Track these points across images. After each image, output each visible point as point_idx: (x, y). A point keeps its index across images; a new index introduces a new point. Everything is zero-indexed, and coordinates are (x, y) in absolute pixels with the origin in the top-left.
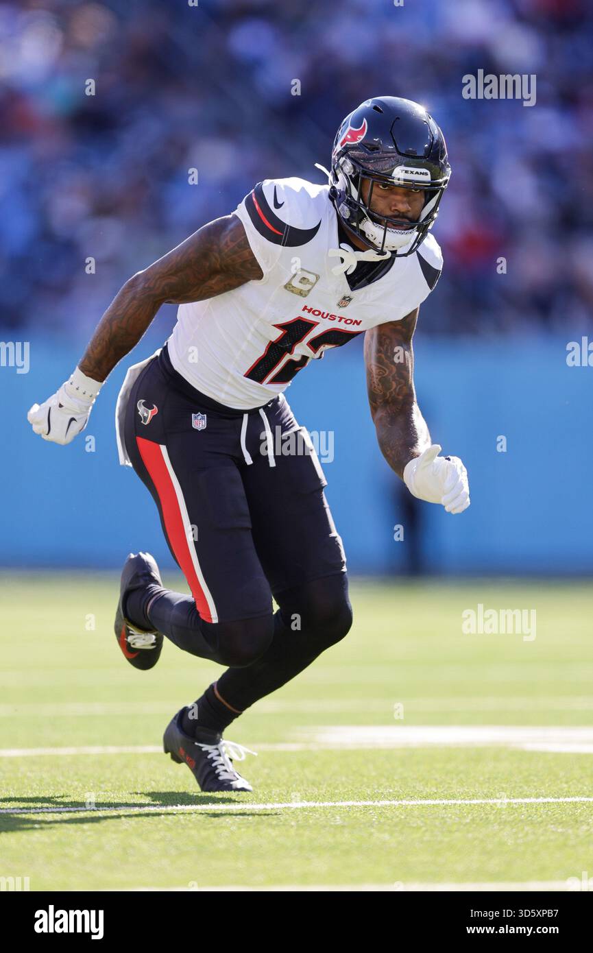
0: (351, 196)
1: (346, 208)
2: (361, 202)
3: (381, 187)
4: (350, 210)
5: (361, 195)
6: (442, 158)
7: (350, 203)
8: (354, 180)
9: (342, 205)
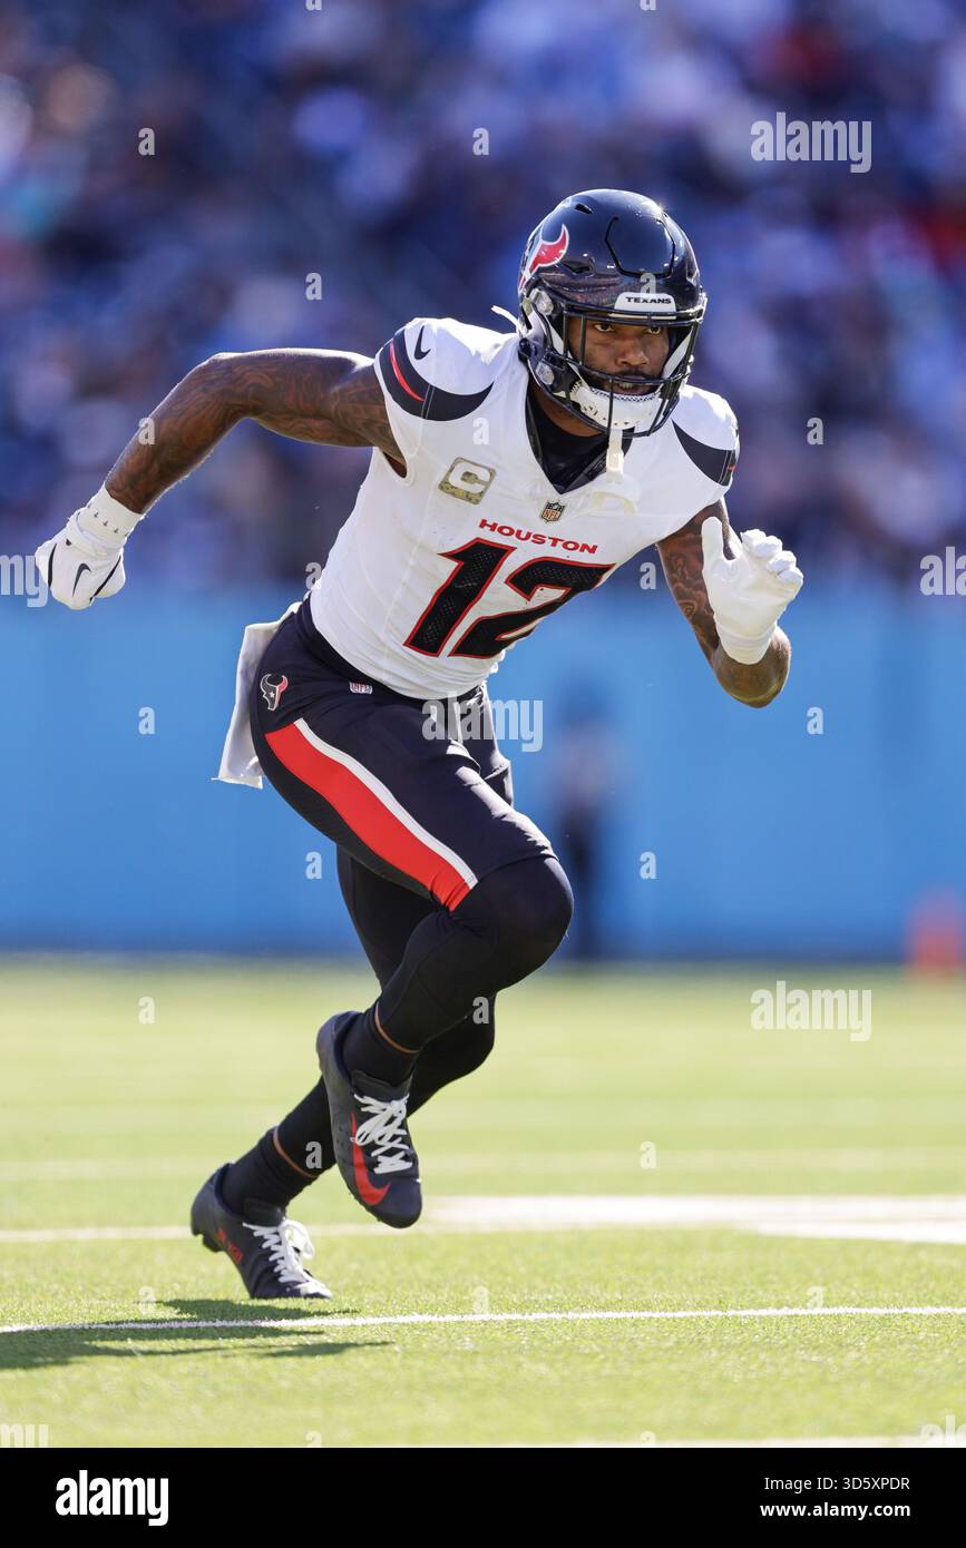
0: (553, 349)
1: (547, 368)
2: (570, 356)
3: (599, 327)
4: (554, 371)
5: (568, 346)
6: (691, 275)
7: (553, 360)
8: (556, 321)
9: (540, 364)
